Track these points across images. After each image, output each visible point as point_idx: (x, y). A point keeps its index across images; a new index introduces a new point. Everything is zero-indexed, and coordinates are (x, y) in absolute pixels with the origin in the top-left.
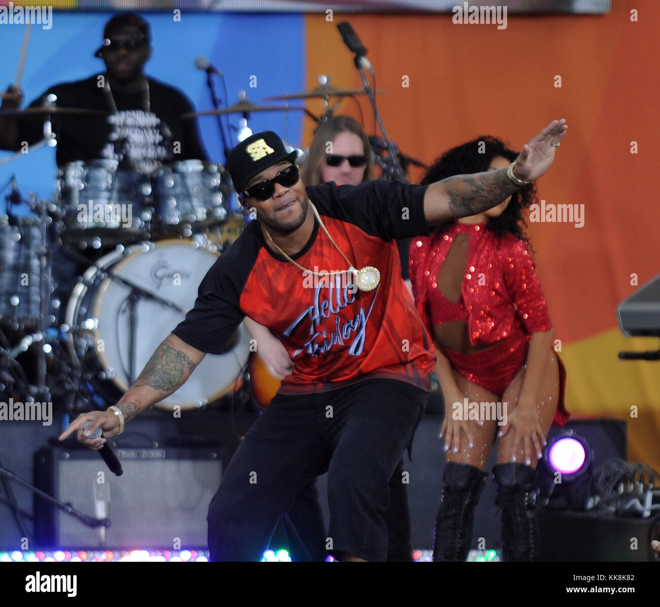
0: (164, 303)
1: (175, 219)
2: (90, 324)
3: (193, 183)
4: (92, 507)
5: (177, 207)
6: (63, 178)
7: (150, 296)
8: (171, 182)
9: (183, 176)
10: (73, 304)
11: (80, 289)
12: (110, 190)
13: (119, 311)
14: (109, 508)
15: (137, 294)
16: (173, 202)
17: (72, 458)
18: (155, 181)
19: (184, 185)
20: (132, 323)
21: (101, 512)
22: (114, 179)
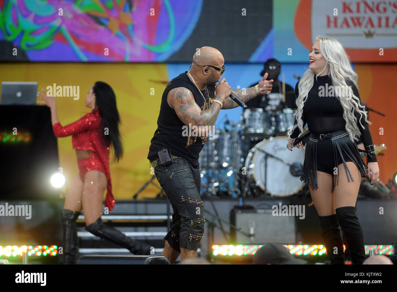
0: (278, 159)
1: (283, 130)
2: (252, 166)
3: (289, 117)
4: (249, 230)
5: (284, 125)
6: (243, 115)
7: (272, 156)
8: (281, 117)
9: (286, 114)
10: (248, 160)
11: (250, 155)
12: (259, 119)
13: (262, 161)
14: (255, 230)
15: (267, 156)
16: (282, 124)
17: (242, 212)
18: (276, 117)
19: (286, 118)
20: (266, 166)
21: (252, 232)
22: (261, 116)
